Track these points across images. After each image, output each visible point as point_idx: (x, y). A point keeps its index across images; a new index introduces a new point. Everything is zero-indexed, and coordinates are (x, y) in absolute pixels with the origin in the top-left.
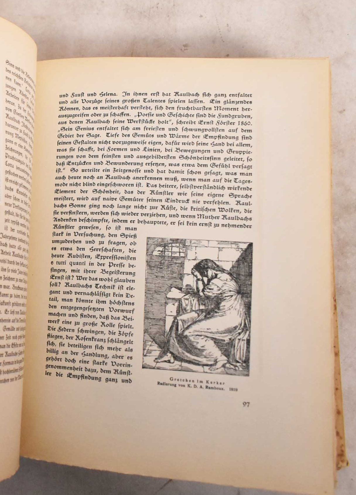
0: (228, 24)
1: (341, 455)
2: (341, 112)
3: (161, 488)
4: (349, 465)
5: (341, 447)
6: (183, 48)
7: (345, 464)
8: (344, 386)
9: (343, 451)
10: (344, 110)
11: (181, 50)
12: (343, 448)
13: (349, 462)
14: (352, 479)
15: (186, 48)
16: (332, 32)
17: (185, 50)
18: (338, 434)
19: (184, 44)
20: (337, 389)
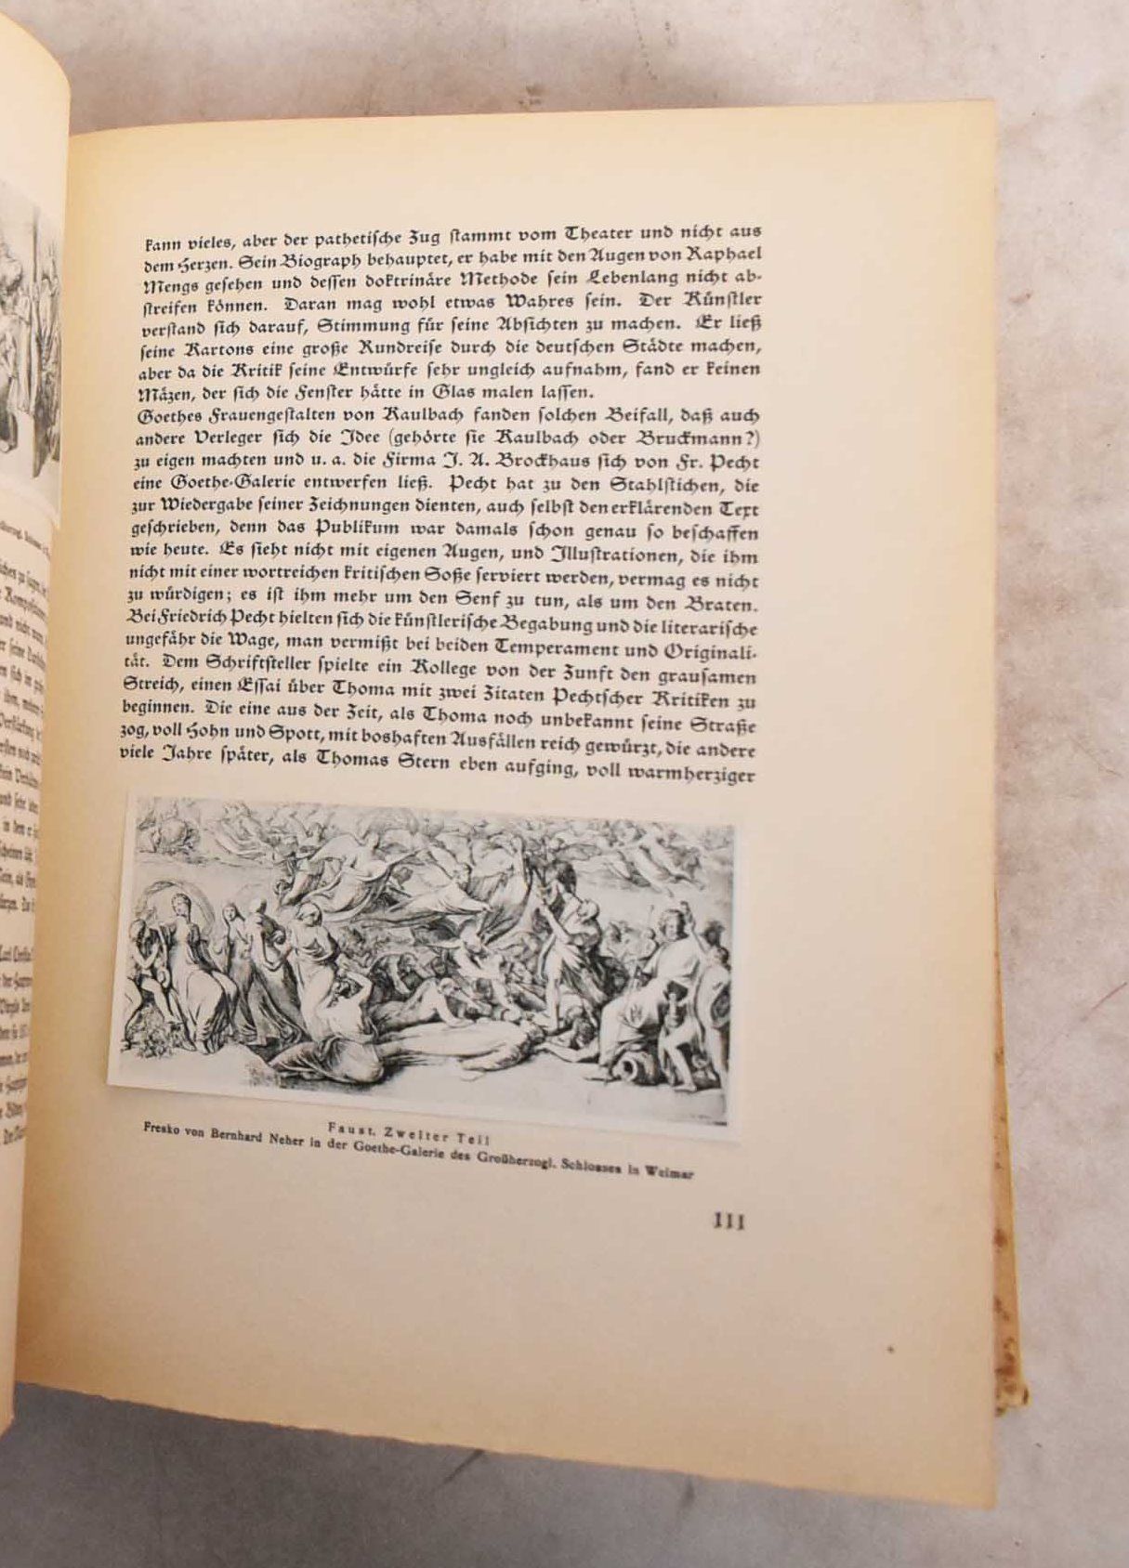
0: (667, 24)
1: (1007, 1370)
2: (1018, 302)
3: (451, 1478)
4: (1030, 1400)
5: (1006, 1346)
6: (527, 97)
7: (1018, 1399)
8: (1019, 1159)
9: (1010, 1358)
10: (1029, 296)
11: (521, 103)
12: (1012, 1352)
13: (1031, 1392)
14: (1038, 1445)
15: (534, 98)
16: (994, 48)
17: (531, 103)
18: (998, 1304)
19: (531, 84)
20: (1001, 1167)
